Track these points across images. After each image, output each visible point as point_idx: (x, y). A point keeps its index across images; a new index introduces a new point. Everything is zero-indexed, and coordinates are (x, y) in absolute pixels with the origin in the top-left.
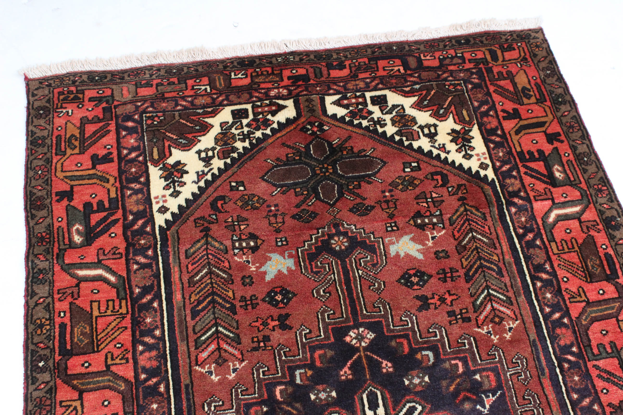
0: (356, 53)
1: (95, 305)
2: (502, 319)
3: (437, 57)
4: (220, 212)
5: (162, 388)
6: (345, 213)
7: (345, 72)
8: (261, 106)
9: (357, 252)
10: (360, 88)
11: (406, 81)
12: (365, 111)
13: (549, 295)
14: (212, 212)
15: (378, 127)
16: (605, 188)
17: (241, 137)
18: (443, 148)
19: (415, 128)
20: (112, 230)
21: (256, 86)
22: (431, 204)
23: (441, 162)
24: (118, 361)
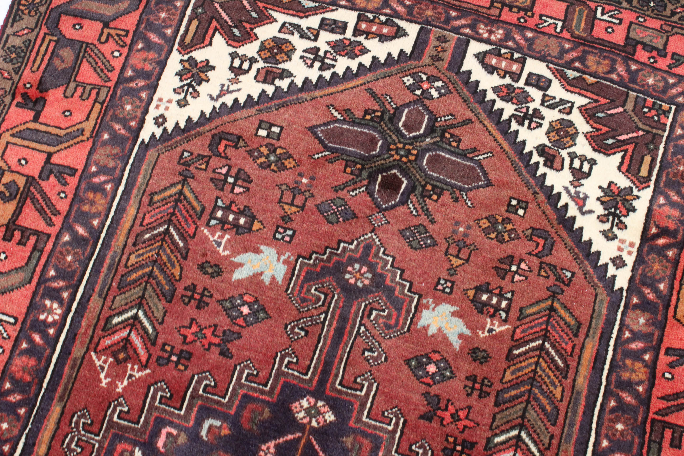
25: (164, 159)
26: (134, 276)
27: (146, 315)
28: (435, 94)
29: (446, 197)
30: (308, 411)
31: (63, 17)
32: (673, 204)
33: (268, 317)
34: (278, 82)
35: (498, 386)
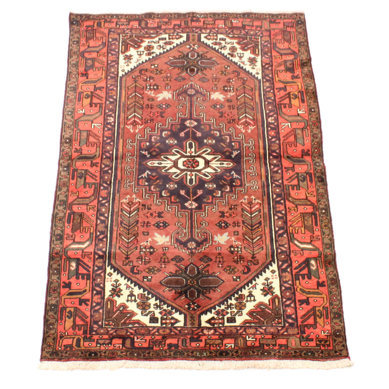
0: (159, 354)
1: (303, 232)
2: (128, 203)
3: (112, 345)
4: (246, 266)
5: (275, 196)
6: (186, 258)
7: (168, 341)
8: (220, 323)
9: (184, 240)
10: (162, 329)
11: (135, 331)
12: (163, 314)
13: (104, 210)
14: (250, 266)
15: (158, 304)
16: (53, 255)
17: (232, 306)
18: (128, 287)
19: (138, 301)
20: (297, 265)
21: (221, 337)
22: (143, 258)
23: (131, 280)
24: (293, 208)
25: (128, 79)
26: (130, 106)
27: (137, 114)
28: (196, 48)
29: (208, 69)
30: (190, 123)
31: (85, 53)
32: (267, 58)
33: (171, 106)
34: (152, 55)
35: (236, 106)
